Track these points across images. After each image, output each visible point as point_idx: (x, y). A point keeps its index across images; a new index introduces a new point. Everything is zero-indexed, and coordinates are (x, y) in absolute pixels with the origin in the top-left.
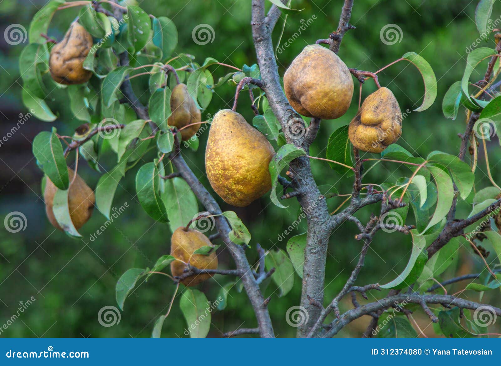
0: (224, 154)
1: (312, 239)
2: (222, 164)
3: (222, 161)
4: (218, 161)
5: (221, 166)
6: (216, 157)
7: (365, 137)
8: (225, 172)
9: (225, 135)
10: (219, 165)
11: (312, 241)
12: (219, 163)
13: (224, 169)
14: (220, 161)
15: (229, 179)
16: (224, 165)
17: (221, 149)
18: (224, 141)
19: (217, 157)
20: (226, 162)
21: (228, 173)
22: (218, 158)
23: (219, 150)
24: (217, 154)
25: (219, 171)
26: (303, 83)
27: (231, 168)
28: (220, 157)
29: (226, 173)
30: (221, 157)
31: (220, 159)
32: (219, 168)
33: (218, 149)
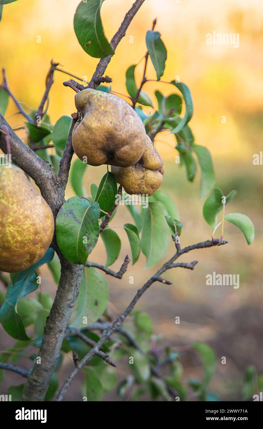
0: (34, 216)
1: (73, 293)
2: (34, 228)
3: (33, 225)
4: (28, 225)
5: (32, 231)
6: (25, 221)
7: (157, 182)
8: (35, 237)
9: (28, 194)
10: (31, 229)
11: (73, 295)
12: (30, 227)
13: (36, 233)
14: (31, 225)
15: (37, 244)
16: (36, 229)
17: (29, 211)
18: (30, 201)
19: (27, 220)
20: (38, 225)
21: (38, 237)
22: (29, 221)
23: (28, 213)
24: (26, 217)
25: (29, 236)
26: (130, 132)
27: (42, 232)
28: (30, 220)
29: (37, 237)
30: (32, 219)
31: (30, 222)
32: (30, 233)
33: (26, 212)
